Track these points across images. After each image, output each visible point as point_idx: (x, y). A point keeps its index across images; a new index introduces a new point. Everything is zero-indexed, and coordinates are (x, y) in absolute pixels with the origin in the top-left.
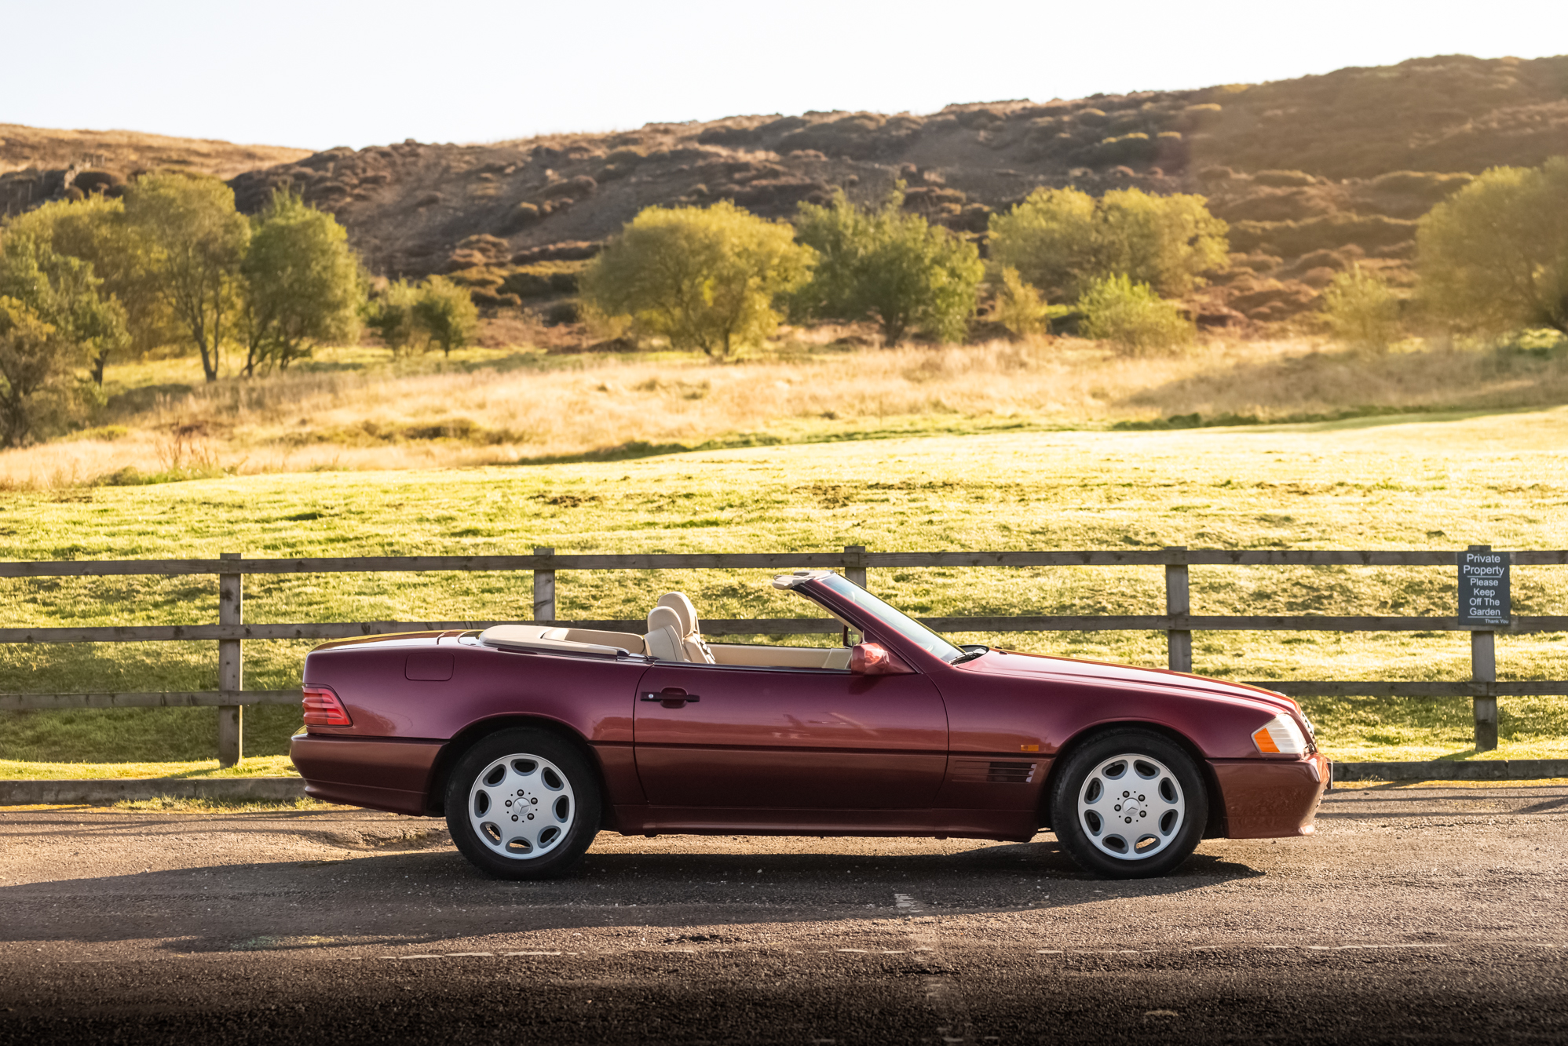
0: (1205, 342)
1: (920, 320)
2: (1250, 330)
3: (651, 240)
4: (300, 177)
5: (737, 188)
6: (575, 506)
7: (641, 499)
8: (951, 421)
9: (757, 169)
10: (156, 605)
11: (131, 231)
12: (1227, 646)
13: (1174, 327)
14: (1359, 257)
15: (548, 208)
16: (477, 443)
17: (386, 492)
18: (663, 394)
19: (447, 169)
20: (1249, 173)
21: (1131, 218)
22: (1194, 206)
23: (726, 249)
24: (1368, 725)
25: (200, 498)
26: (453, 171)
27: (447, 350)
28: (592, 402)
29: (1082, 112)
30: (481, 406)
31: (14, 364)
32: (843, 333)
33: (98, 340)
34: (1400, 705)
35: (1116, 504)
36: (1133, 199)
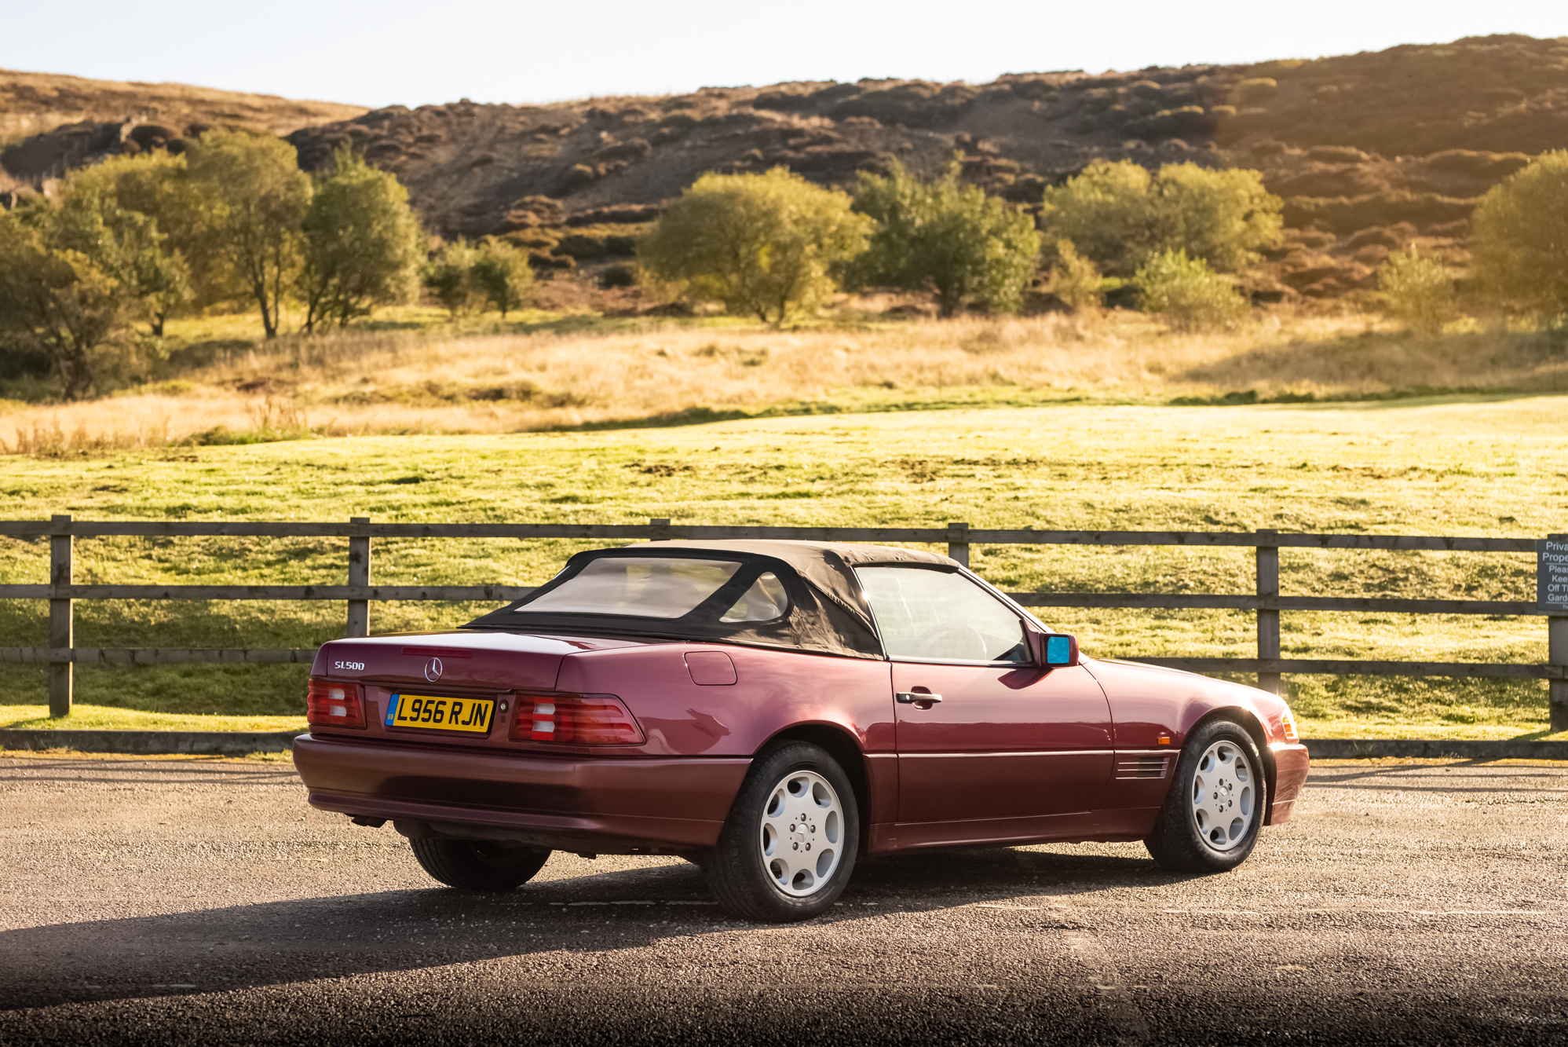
0: (1259, 319)
1: (974, 290)
2: (1304, 307)
3: (711, 206)
4: (356, 134)
5: (791, 154)
6: (669, 475)
7: (732, 471)
8: (1008, 393)
9: (811, 135)
10: (269, 564)
11: (194, 187)
12: (1307, 625)
13: (1230, 304)
14: (1412, 235)
15: (602, 169)
16: (541, 406)
17: (484, 457)
18: (722, 361)
19: (502, 129)
20: (1304, 148)
21: (1185, 193)
22: (1247, 182)
23: (784, 216)
24: (1442, 703)
25: (303, 459)
26: (508, 131)
27: (504, 311)
28: (651, 367)
29: (1136, 84)
30: (542, 368)
31: (78, 318)
32: (898, 301)
33: (161, 295)
34: (1474, 686)
35: (1197, 484)
36: (1189, 174)
